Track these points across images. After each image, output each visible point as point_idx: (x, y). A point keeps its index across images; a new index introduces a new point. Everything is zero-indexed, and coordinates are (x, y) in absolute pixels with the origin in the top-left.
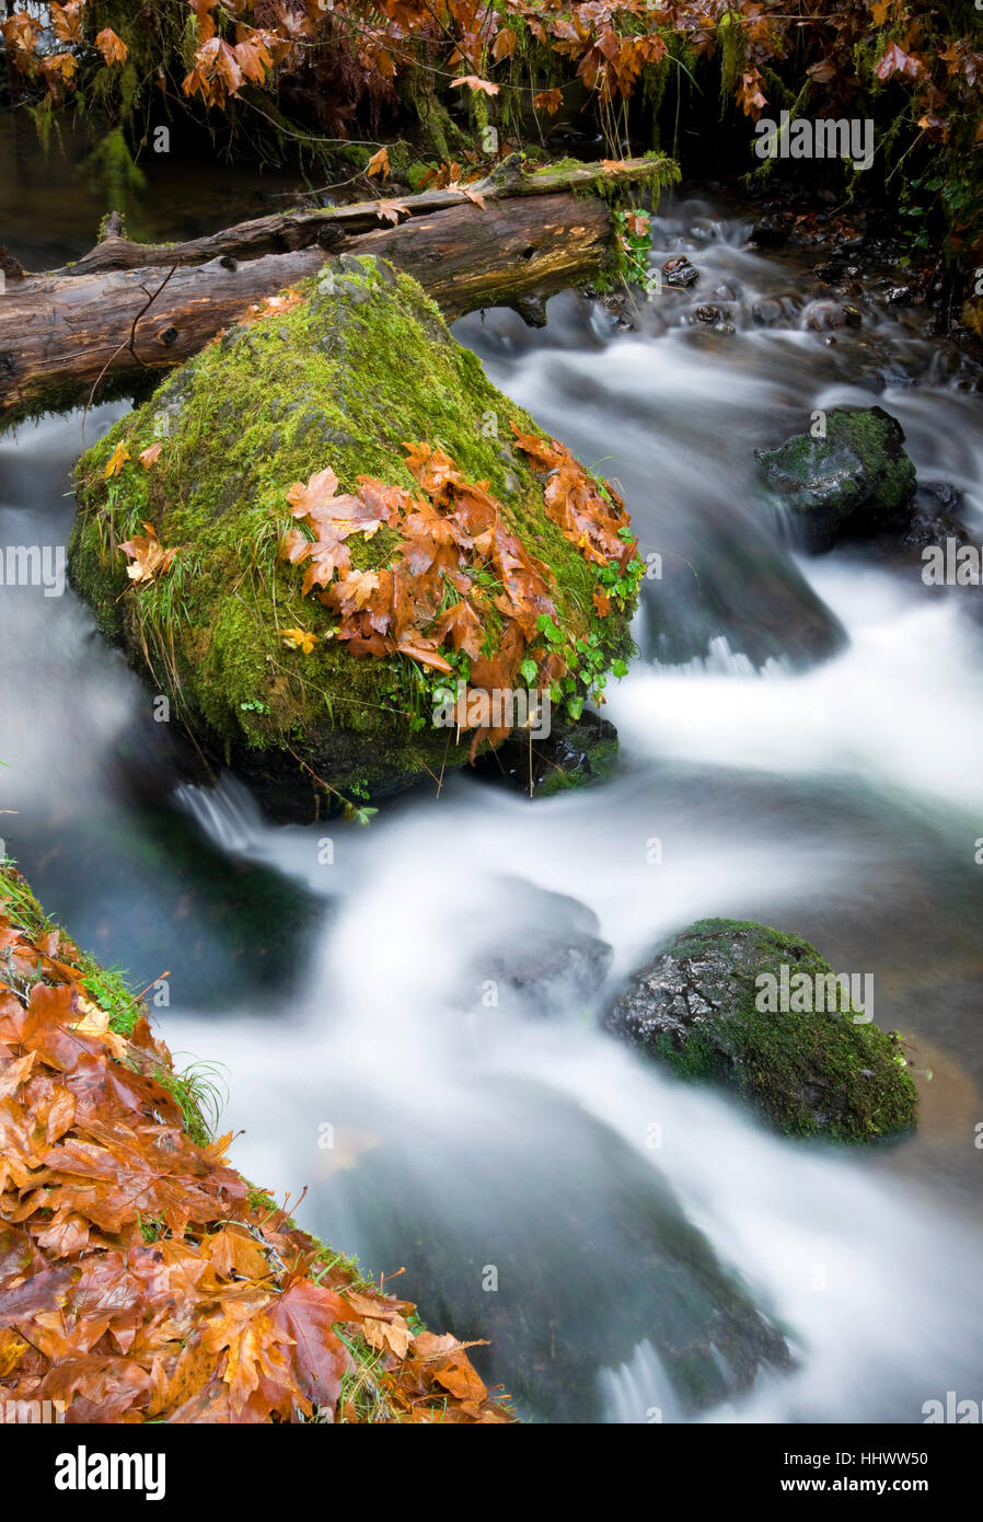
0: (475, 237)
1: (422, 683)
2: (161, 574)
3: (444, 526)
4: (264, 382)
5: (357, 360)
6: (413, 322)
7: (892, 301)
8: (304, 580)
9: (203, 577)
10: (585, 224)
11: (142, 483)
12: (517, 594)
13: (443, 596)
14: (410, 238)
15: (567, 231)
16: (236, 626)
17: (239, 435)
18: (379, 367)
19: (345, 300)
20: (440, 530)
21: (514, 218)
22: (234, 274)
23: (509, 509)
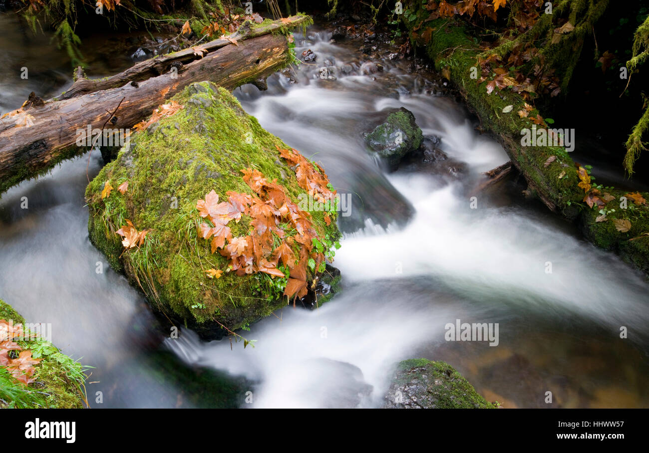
0: (236, 58)
1: (271, 282)
2: (140, 244)
3: (267, 208)
4: (173, 150)
5: (214, 134)
6: (230, 110)
7: (392, 59)
8: (212, 245)
9: (161, 245)
10: (278, 46)
11: (122, 201)
12: (300, 230)
13: (274, 241)
14: (209, 62)
15: (272, 50)
16: (183, 270)
17: (165, 176)
18: (222, 136)
19: (201, 106)
20: (266, 210)
21: (250, 48)
22: (138, 89)
23: (285, 187)
